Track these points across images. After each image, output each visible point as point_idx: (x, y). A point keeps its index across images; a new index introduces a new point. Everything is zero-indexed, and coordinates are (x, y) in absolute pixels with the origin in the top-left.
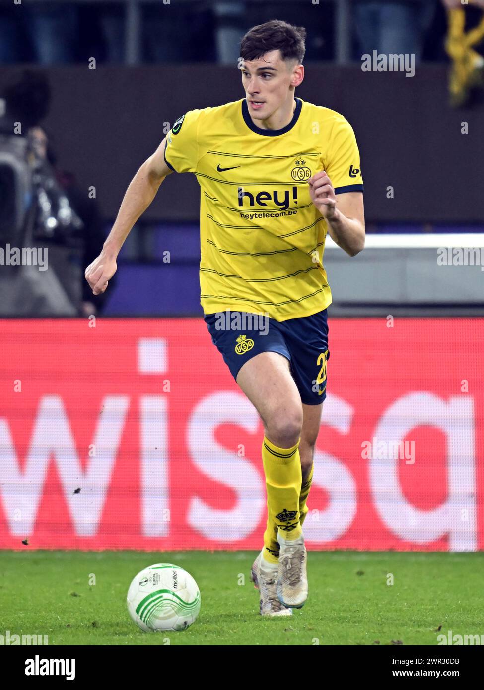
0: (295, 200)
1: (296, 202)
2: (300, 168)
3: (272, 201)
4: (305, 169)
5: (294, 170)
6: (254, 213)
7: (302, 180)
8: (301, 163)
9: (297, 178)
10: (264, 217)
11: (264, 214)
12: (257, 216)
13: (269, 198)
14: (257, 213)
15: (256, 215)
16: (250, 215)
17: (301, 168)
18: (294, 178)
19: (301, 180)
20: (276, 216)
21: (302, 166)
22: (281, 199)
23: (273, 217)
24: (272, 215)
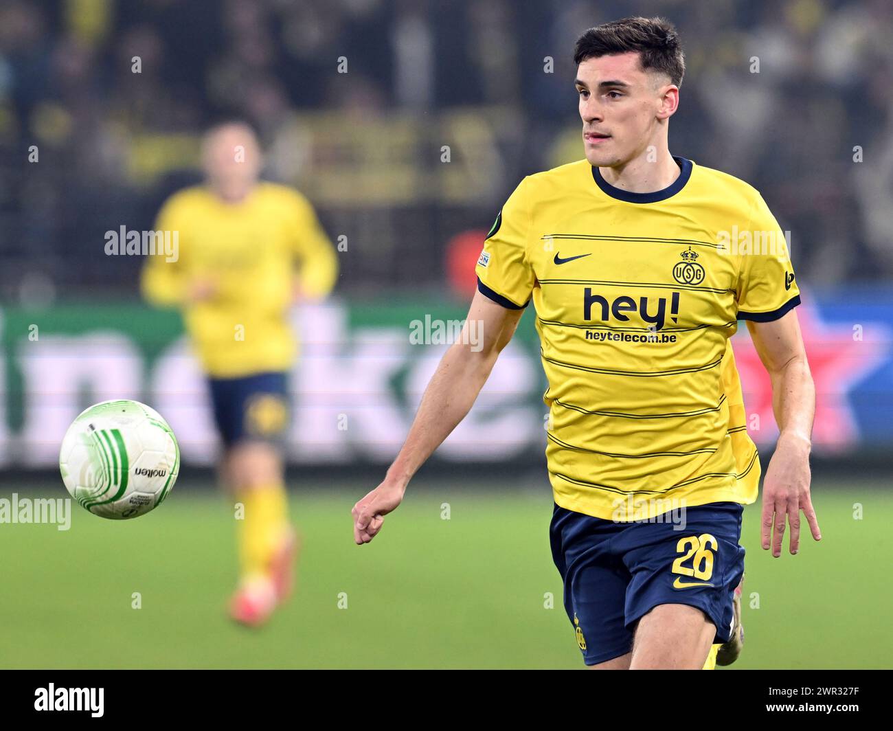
0: (674, 316)
1: (675, 320)
2: (688, 264)
3: (637, 313)
4: (696, 267)
5: (679, 266)
6: (607, 332)
7: (689, 283)
8: (690, 255)
9: (681, 279)
10: (622, 340)
11: (622, 334)
12: (611, 337)
13: (633, 307)
14: (611, 332)
15: (609, 334)
16: (602, 334)
17: (690, 264)
18: (677, 278)
19: (687, 283)
20: (642, 341)
21: (691, 262)
22: (652, 311)
23: (637, 341)
24: (636, 339)
